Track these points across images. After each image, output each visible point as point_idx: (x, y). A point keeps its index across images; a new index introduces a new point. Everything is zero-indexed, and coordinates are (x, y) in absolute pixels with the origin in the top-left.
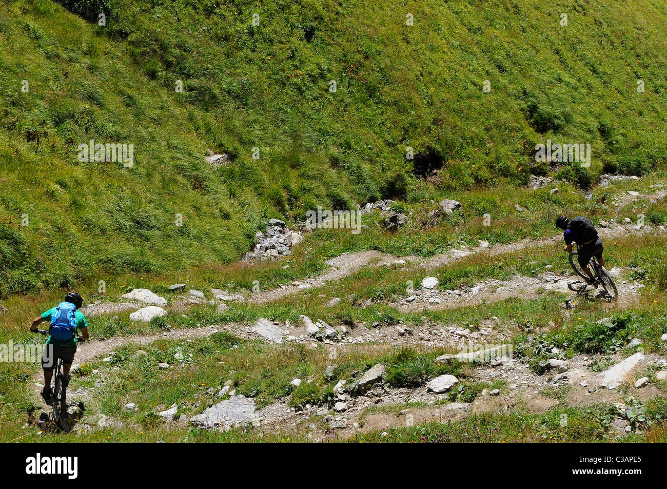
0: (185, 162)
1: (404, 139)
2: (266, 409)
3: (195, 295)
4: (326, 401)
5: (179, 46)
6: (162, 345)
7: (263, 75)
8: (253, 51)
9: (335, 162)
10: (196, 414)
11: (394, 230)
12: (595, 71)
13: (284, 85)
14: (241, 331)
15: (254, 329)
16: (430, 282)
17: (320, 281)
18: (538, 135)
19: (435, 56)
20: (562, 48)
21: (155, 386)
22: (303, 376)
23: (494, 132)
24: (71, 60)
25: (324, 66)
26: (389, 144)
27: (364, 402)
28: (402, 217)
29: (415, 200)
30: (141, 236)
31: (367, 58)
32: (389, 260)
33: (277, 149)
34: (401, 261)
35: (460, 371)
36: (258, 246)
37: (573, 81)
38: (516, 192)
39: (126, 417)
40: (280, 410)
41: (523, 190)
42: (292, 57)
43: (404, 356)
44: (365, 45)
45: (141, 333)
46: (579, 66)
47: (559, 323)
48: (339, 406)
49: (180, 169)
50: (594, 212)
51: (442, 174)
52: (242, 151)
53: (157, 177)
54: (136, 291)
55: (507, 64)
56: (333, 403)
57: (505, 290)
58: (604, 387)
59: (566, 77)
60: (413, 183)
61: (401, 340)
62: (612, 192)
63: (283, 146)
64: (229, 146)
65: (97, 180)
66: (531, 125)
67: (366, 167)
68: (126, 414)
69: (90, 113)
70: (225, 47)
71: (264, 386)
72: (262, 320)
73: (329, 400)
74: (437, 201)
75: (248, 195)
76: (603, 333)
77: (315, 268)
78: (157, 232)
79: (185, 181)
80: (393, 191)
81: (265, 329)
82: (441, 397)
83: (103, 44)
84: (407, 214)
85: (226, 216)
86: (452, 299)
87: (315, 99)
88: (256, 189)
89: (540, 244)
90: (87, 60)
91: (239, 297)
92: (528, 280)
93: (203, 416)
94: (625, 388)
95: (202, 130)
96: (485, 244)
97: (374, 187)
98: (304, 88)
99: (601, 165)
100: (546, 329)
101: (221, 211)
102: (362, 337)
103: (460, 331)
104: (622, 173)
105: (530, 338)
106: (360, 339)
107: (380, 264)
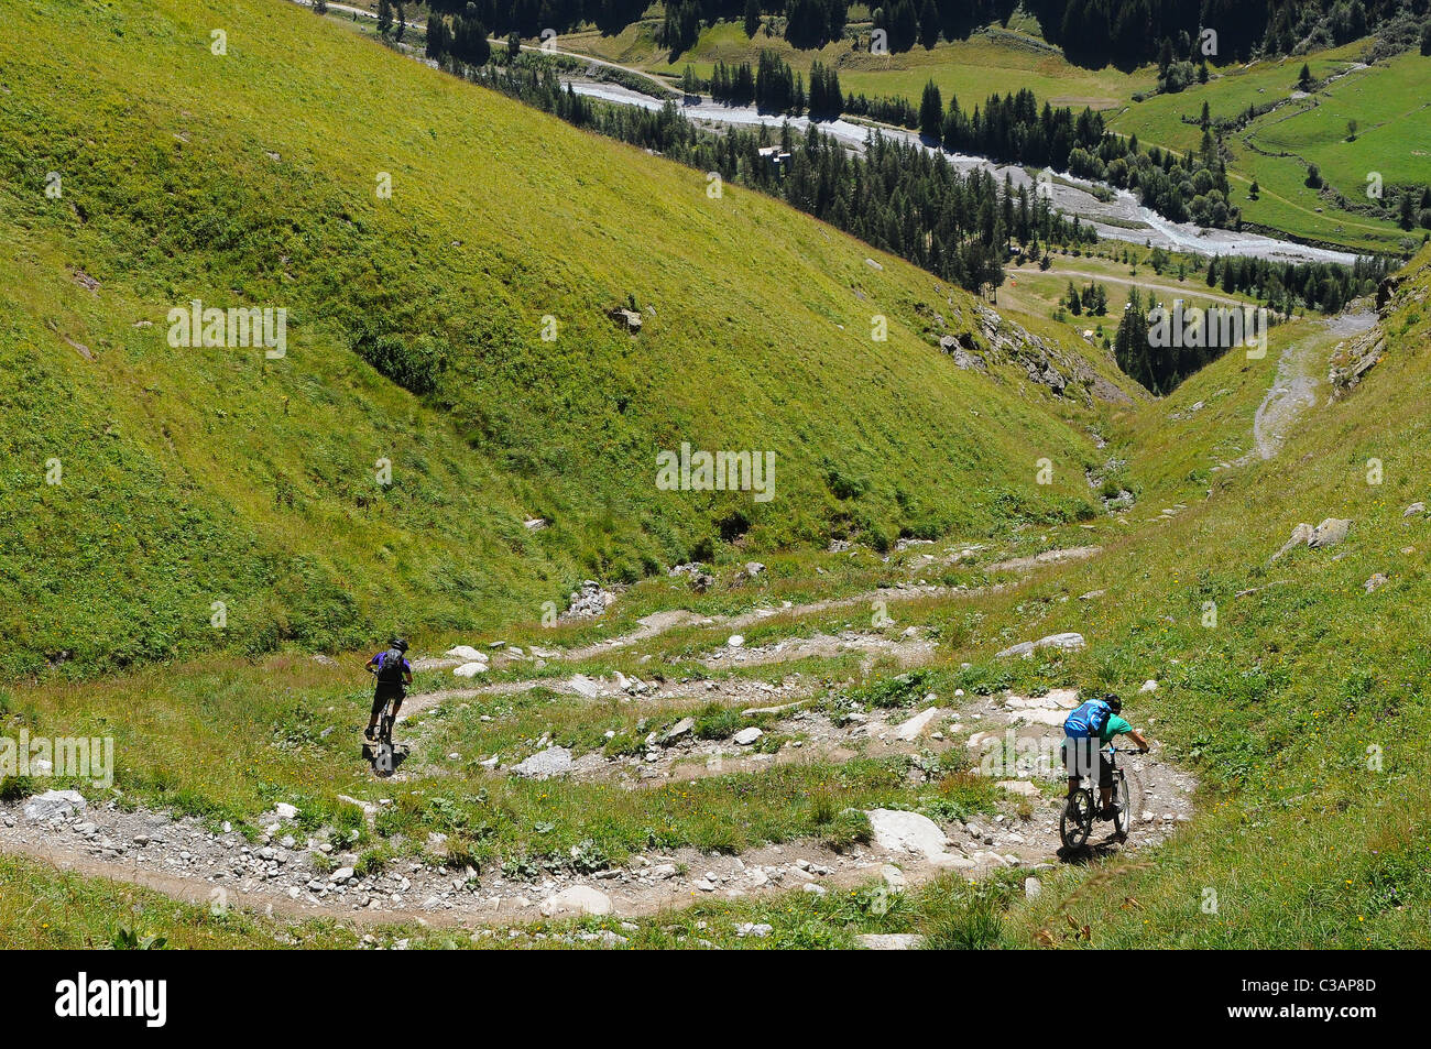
0: (505, 526)
1: (711, 505)
2: (582, 759)
3: (515, 652)
4: (639, 751)
5: (500, 417)
6: (484, 698)
7: (579, 444)
8: (570, 422)
9: (646, 527)
10: (516, 763)
11: (702, 591)
12: (892, 442)
13: (598, 453)
14: (559, 687)
15: (570, 684)
16: (736, 640)
17: (632, 639)
18: (840, 501)
19: (741, 426)
20: (861, 419)
21: (477, 738)
22: (617, 728)
23: (797, 498)
24: (398, 430)
25: (637, 437)
26: (697, 510)
27: (674, 753)
28: (709, 579)
29: (722, 563)
30: (463, 596)
31: (676, 428)
32: (697, 620)
33: (592, 515)
34: (709, 621)
35: (765, 724)
36: (574, 606)
37: (872, 450)
38: (817, 556)
39: (450, 766)
40: (594, 760)
41: (824, 552)
42: (606, 428)
43: (711, 710)
44: (675, 415)
45: (464, 687)
46: (878, 436)
47: (859, 679)
48: (650, 757)
49: (501, 534)
50: (891, 575)
51: (747, 539)
52: (558, 516)
53: (479, 541)
54: (458, 647)
55: (809, 434)
56: (645, 754)
57: (807, 648)
58: (901, 740)
59: (865, 447)
60: (721, 548)
61: (709, 695)
62: (908, 555)
63: (597, 512)
64: (546, 512)
65: (422, 543)
66: (832, 492)
67: (676, 531)
68: (450, 763)
69: (416, 481)
70: (543, 419)
71: (579, 737)
72: (578, 675)
73: (641, 751)
74: (743, 564)
75: (564, 558)
76: (901, 688)
77: (628, 627)
78: (479, 593)
79: (505, 545)
80: (701, 554)
81: (581, 684)
82: (746, 749)
83: (430, 416)
84: (714, 576)
85: (544, 578)
86: (757, 656)
87: (628, 467)
88: (571, 552)
89: (840, 604)
90: (413, 431)
91: (556, 654)
92: (829, 639)
93: (523, 765)
94: (921, 740)
95: (521, 496)
96: (788, 604)
97: (683, 551)
98: (617, 457)
99: (898, 530)
100: (846, 685)
101: (539, 572)
102: (672, 691)
103: (764, 686)
104: (917, 537)
105: (831, 692)
106: (670, 694)
107: (689, 623)
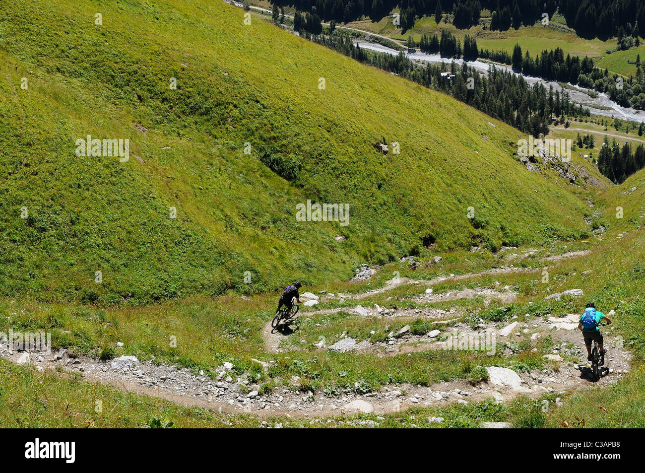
0: (327, 239)
1: (418, 231)
2: (360, 344)
3: (331, 295)
4: (385, 340)
5: (325, 191)
6: (317, 316)
7: (360, 203)
8: (356, 193)
9: (390, 240)
10: (331, 345)
11: (414, 269)
12: (499, 203)
13: (369, 207)
14: (350, 311)
15: (355, 310)
16: (429, 291)
17: (383, 290)
18: (475, 230)
19: (432, 196)
20: (485, 193)
21: (314, 333)
22: (376, 330)
23: (456, 228)
24: (280, 196)
25: (386, 200)
26: (412, 233)
27: (401, 341)
28: (417, 263)
29: (423, 256)
30: (308, 270)
31: (403, 196)
32: (412, 282)
33: (366, 234)
34: (417, 282)
35: (441, 328)
36: (357, 275)
37: (490, 207)
38: (466, 254)
39: (302, 346)
40: (366, 344)
41: (468, 252)
42: (372, 196)
43: (418, 322)
44: (403, 191)
45: (308, 311)
46: (493, 201)
47: (483, 309)
48: (391, 342)
49: (325, 243)
50: (498, 262)
51: (434, 246)
52: (351, 235)
53: (315, 246)
54: (306, 293)
55: (462, 200)
56: (388, 341)
57: (461, 295)
58: (502, 336)
59: (487, 206)
60: (422, 250)
61: (417, 315)
62: (505, 254)
63: (368, 234)
64: (345, 233)
65: (290, 247)
66: (472, 225)
67: (403, 242)
68: (302, 345)
69: (287, 219)
70: (344, 192)
71: (359, 333)
72: (359, 306)
73: (386, 340)
74: (433, 257)
75: (353, 254)
76: (502, 313)
77: (381, 285)
78: (315, 269)
79: (327, 248)
80: (414, 252)
81: (360, 310)
82: (433, 339)
83: (294, 190)
84: (420, 262)
85: (344, 262)
86: (439, 298)
87: (382, 213)
88: (356, 251)
89: (475, 275)
90: (286, 196)
91: (349, 296)
92: (471, 291)
93: (334, 346)
94: (511, 336)
95: (334, 226)
96: (452, 275)
97: (406, 251)
98: (377, 209)
99: (501, 242)
100: (477, 311)
101: (342, 260)
102: (400, 314)
103: (441, 311)
104: (510, 246)
105: (471, 315)
106: (400, 315)
107: (408, 283)
